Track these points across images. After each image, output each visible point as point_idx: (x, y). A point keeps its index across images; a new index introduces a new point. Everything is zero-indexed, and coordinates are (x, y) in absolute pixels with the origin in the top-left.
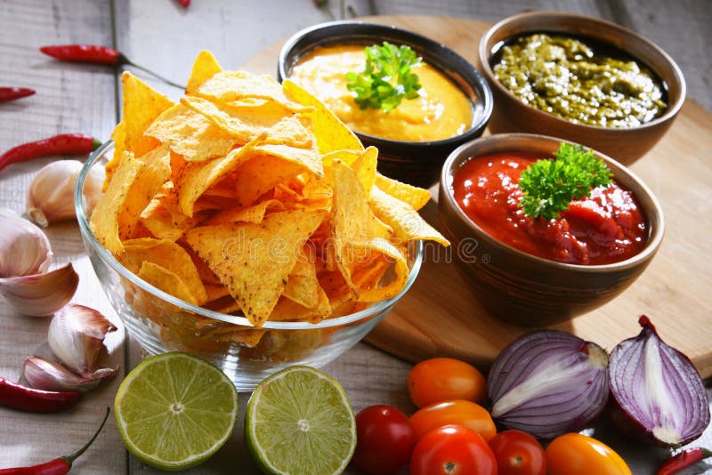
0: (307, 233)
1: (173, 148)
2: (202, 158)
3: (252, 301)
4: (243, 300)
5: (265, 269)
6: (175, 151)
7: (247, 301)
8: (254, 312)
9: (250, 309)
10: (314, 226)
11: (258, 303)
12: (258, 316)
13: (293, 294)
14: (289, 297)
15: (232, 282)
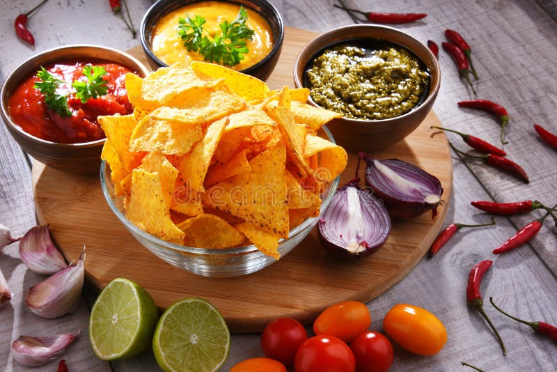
0: (282, 164)
1: (165, 152)
2: (188, 149)
3: (273, 224)
4: (267, 225)
5: (269, 201)
6: (168, 154)
7: (269, 225)
8: (278, 230)
9: (274, 229)
10: (283, 156)
11: (278, 223)
12: (282, 231)
13: (296, 205)
14: (294, 208)
15: (253, 218)
